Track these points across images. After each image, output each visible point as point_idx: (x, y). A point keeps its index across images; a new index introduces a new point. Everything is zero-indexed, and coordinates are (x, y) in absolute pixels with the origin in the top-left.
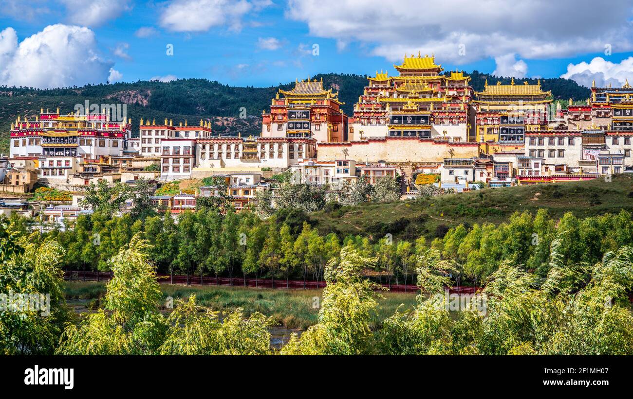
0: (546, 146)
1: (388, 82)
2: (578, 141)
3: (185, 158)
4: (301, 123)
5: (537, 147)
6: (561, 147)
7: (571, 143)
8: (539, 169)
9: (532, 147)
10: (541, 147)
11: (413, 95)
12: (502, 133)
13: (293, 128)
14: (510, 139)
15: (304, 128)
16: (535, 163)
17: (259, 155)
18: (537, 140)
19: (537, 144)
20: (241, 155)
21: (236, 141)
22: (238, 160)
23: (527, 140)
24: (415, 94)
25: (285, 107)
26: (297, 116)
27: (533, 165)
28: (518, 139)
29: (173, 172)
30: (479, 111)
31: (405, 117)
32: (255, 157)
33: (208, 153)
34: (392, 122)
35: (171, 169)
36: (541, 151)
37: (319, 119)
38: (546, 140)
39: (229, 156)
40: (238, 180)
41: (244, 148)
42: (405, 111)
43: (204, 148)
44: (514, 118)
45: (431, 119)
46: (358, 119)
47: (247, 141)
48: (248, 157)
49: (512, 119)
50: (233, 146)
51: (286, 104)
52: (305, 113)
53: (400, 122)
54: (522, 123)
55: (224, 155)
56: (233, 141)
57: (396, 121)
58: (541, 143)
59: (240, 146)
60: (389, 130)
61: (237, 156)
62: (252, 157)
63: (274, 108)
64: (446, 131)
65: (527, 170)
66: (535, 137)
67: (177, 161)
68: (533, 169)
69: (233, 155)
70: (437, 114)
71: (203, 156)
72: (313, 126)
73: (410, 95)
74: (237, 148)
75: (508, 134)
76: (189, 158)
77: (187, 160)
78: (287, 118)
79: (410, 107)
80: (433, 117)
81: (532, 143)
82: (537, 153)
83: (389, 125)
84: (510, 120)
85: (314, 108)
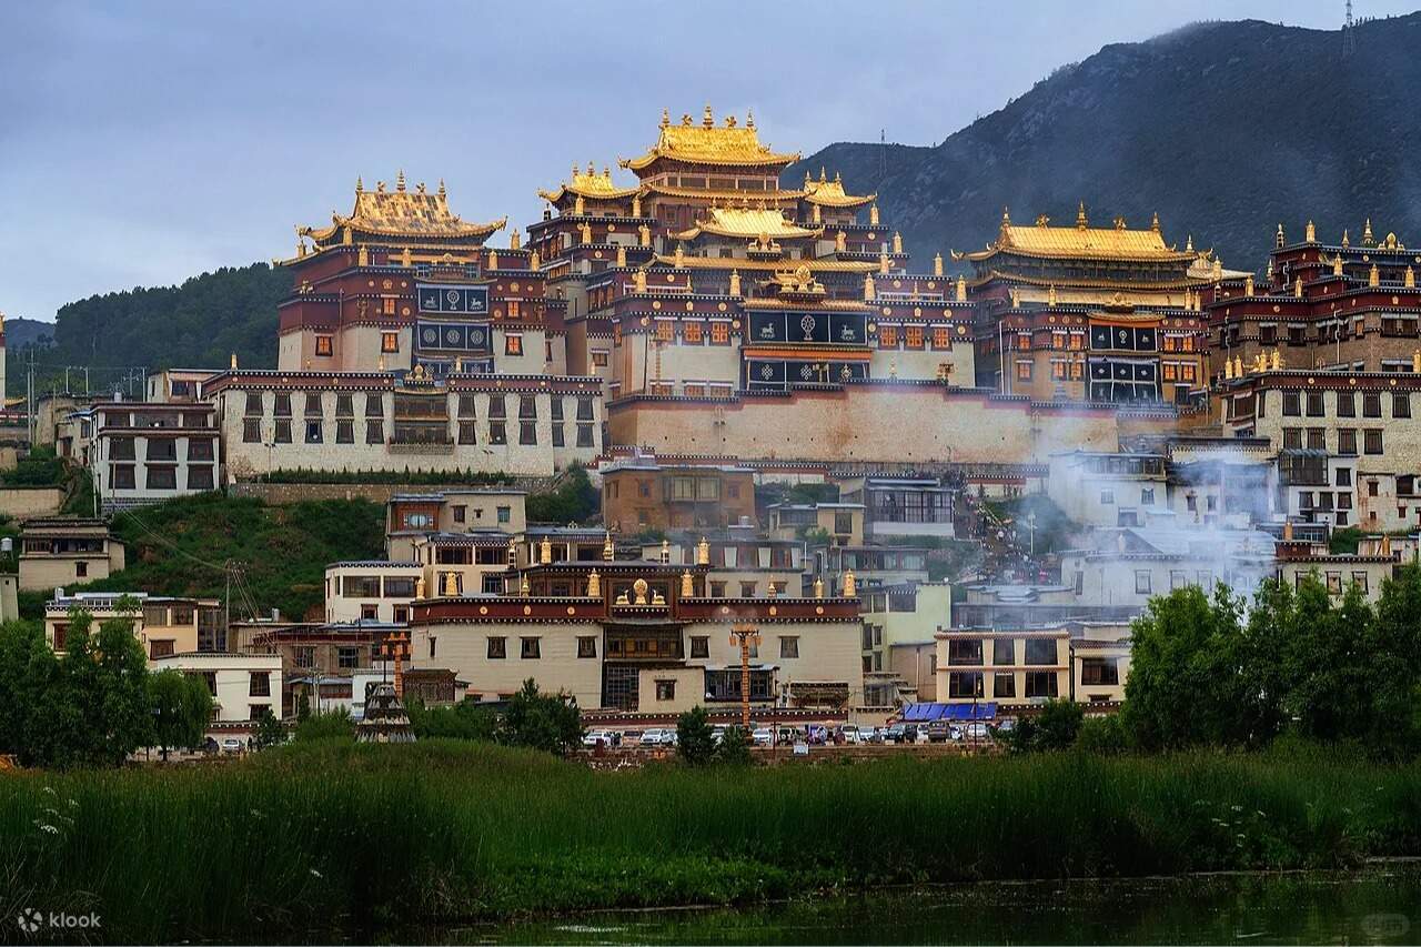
0: (1330, 419)
1: (636, 201)
2: (1419, 405)
3: (192, 439)
4: (461, 329)
5: (1304, 421)
6: (1373, 423)
7: (1402, 411)
8: (1352, 489)
9: (1292, 422)
10: (1316, 422)
11: (764, 248)
12: (1096, 375)
13: (436, 344)
14: (1117, 396)
16: (1336, 470)
17: (455, 432)
18: (1303, 399)
19: (1304, 414)
20: (388, 431)
21: (372, 383)
22: (379, 449)
23: (1274, 399)
24: (769, 245)
25: (408, 275)
26: (447, 306)
27: (1332, 476)
28: (1140, 395)
29: (149, 486)
30: (1016, 305)
31: (795, 318)
32: (441, 440)
33: (268, 422)
34: (756, 336)
35: (141, 475)
36: (1317, 434)
37: (520, 318)
38: (1330, 399)
39: (345, 435)
40: (469, 515)
41: (398, 409)
42: (786, 297)
43: (254, 405)
44: (1129, 331)
45: (872, 328)
46: (644, 321)
47: (407, 386)
48: (414, 439)
49: (1123, 334)
50: (359, 401)
51: (407, 260)
52: (480, 295)
53: (779, 336)
54: (1151, 345)
55: (329, 429)
56: (360, 383)
57: (768, 330)
58: (1316, 409)
59: (388, 401)
60: (743, 364)
61: (374, 436)
62: (426, 440)
63: (367, 274)
64: (948, 368)
65: (1316, 491)
66: (1299, 391)
67: (162, 446)
68: (1335, 489)
69: (360, 428)
70: (887, 311)
71: (252, 434)
72: (499, 339)
73: (752, 248)
74: (374, 407)
75: (1113, 381)
76: (209, 439)
77: (200, 446)
78: (415, 311)
79: (803, 288)
80: (876, 323)
81: (1291, 409)
82: (1304, 439)
83: (744, 341)
84: (1117, 338)
85: (506, 280)
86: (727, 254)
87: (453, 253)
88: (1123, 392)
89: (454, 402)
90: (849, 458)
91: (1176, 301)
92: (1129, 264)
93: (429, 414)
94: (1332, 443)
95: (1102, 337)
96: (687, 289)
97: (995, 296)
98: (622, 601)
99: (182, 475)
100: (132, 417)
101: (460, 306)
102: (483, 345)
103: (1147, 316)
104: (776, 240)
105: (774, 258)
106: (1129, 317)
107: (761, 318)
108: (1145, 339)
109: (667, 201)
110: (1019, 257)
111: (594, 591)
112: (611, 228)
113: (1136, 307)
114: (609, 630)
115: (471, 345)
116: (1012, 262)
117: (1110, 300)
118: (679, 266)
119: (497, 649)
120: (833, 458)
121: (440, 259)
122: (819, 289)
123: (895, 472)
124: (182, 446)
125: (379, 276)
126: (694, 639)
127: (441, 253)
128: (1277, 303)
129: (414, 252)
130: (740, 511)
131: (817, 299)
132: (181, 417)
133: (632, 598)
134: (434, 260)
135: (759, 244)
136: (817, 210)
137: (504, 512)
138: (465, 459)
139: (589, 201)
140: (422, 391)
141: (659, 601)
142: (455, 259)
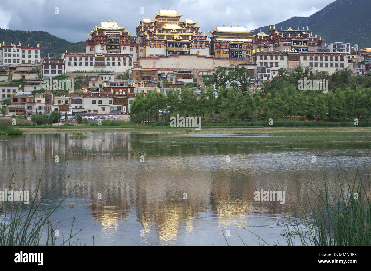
0: (269, 61)
1: (153, 23)
2: (285, 58)
3: (59, 65)
4: (115, 46)
5: (264, 61)
6: (277, 61)
7: (282, 59)
8: (270, 73)
9: (261, 61)
10: (266, 61)
11: (174, 31)
12: (231, 53)
13: (110, 48)
14: (235, 57)
15: (112, 48)
16: (268, 70)
17: (106, 64)
18: (264, 57)
19: (264, 60)
20: (94, 64)
21: (91, 55)
22: (92, 67)
23: (258, 57)
24: (175, 30)
25: (105, 36)
26: (112, 42)
27: (267, 71)
28: (239, 57)
29: (51, 74)
30: (217, 41)
31: (176, 43)
32: (103, 65)
33: (73, 62)
34: (169, 47)
35: (50, 72)
36: (266, 64)
37: (126, 44)
38: (269, 57)
39: (86, 64)
40: (104, 78)
41: (96, 60)
42: (175, 40)
43: (70, 59)
44: (237, 45)
45: (190, 45)
46: (148, 44)
47: (98, 56)
48: (99, 65)
49: (236, 46)
50: (89, 58)
51: (105, 34)
52: (118, 40)
53: (173, 46)
54: (241, 48)
55: (84, 63)
56: (89, 55)
57: (171, 46)
58: (266, 59)
59: (94, 59)
60: (167, 51)
61: (92, 64)
62: (101, 65)
63: (98, 36)
64: (199, 52)
65: (263, 74)
66: (263, 56)
67: (53, 67)
68: (267, 73)
69: (89, 64)
70: (193, 42)
71: (70, 64)
72: (122, 47)
73: (171, 31)
74: (92, 59)
75: (234, 54)
76: (62, 65)
77: (60, 67)
78: (106, 43)
79: (178, 38)
80: (191, 44)
81: (261, 59)
82: (264, 64)
83: (167, 48)
84: (235, 47)
85: (123, 37)
86: (167, 32)
87: (114, 32)
88: (236, 56)
89: (106, 59)
90: (179, 68)
91: (247, 40)
92: (239, 33)
93: (101, 61)
94: (269, 65)
95: (232, 46)
96: (157, 38)
97: (214, 39)
98: (117, 93)
99: (57, 72)
100: (49, 61)
101: (115, 42)
102: (119, 48)
103: (241, 42)
104: (176, 30)
105: (175, 33)
106: (237, 43)
107: (170, 43)
108: (240, 47)
109: (159, 23)
110: (218, 32)
111: (112, 92)
112: (148, 28)
113: (239, 41)
114: (114, 98)
115: (117, 49)
116: (217, 33)
117: (234, 40)
118: (157, 34)
119: (94, 102)
120: (176, 68)
121: (112, 33)
122: (181, 38)
123: (188, 70)
124: (57, 67)
125: (100, 37)
126: (130, 100)
127: (112, 32)
128: (267, 40)
129: (107, 32)
130: (154, 78)
131: (181, 40)
132: (58, 61)
133: (119, 93)
134: (110, 34)
135: (173, 30)
136: (186, 24)
137: (110, 78)
138: (107, 69)
139: (144, 23)
140: (100, 57)
141: (124, 93)
142: (114, 33)
